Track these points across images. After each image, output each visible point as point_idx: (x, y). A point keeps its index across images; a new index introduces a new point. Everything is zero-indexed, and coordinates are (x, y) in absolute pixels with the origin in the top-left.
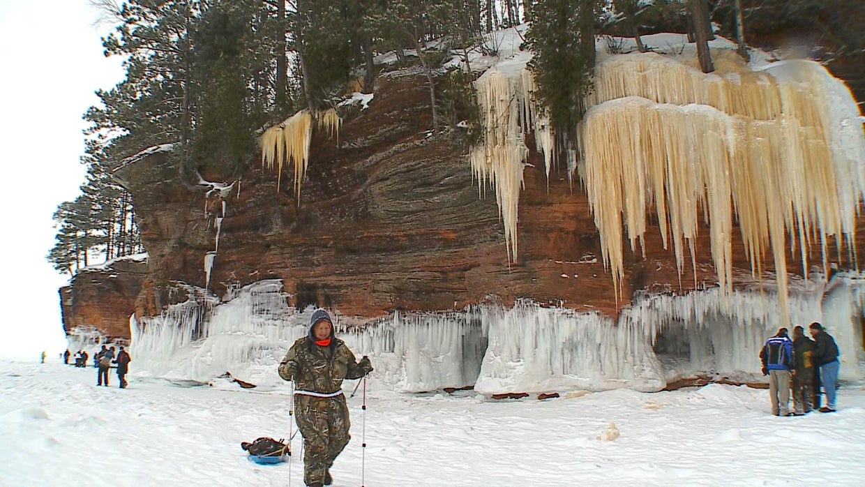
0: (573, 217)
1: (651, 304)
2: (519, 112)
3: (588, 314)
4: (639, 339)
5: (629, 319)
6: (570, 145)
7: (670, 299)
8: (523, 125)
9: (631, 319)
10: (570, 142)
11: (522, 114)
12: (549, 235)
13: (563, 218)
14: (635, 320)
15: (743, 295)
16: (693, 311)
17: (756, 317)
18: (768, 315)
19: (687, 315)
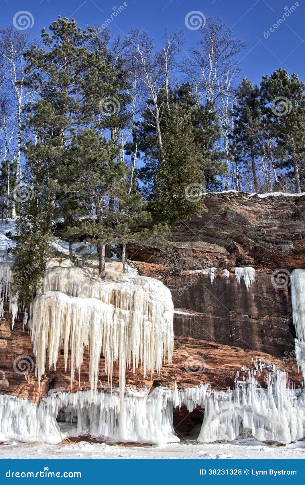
0: (22, 347)
1: (57, 396)
2: (2, 291)
3: (24, 399)
4: (49, 413)
5: (45, 403)
6: (26, 310)
7: (67, 394)
8: (3, 298)
9: (46, 403)
10: (26, 309)
11: (4, 292)
12: (8, 355)
13: (17, 347)
14: (48, 404)
15: (105, 394)
16: (78, 401)
17: (111, 407)
18: (117, 406)
19: (75, 402)
